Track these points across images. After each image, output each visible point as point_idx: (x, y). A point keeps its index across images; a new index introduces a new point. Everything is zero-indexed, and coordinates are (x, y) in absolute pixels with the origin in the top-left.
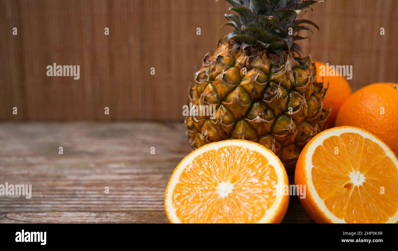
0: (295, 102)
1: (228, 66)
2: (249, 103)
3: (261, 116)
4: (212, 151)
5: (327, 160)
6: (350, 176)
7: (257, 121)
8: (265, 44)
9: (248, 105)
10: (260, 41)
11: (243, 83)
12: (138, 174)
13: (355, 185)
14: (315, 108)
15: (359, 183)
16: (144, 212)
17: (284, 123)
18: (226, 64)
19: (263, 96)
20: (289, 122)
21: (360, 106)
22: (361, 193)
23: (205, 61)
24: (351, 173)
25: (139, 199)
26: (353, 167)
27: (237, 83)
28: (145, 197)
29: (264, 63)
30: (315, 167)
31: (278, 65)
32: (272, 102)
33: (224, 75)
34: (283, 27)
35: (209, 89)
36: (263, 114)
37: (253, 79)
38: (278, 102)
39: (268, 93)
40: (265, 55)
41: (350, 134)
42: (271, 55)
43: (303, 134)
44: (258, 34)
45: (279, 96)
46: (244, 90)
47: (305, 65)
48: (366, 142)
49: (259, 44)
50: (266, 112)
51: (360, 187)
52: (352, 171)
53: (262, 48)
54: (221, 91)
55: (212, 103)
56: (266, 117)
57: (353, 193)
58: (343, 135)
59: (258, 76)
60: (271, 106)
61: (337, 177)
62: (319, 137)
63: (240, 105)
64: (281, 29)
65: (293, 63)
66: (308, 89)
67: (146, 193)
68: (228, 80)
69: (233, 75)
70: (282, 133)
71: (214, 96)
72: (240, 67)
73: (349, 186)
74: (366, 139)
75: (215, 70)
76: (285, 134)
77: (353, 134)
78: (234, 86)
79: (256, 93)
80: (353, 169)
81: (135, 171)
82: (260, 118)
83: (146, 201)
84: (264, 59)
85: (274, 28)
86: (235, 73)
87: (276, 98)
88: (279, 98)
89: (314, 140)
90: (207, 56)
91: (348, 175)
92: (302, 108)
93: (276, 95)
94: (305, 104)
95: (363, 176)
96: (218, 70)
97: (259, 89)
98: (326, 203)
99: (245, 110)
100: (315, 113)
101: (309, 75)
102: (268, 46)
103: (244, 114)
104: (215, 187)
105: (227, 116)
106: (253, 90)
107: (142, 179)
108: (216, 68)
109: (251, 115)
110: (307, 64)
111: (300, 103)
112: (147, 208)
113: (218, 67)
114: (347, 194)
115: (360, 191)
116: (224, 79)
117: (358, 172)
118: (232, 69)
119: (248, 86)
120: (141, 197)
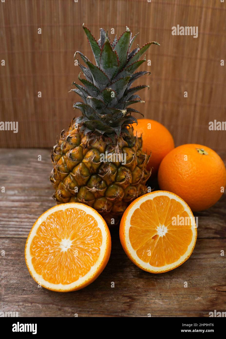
0: (122, 175)
1: (75, 145)
2: (88, 176)
3: (96, 187)
4: (61, 211)
5: (141, 219)
6: (157, 230)
7: (93, 191)
8: (101, 132)
9: (87, 178)
10: (97, 130)
11: (85, 161)
12: (24, 201)
13: (160, 236)
14: (138, 176)
15: (163, 234)
16: (21, 240)
17: (114, 190)
18: (73, 144)
19: (99, 171)
20: (117, 189)
21: (174, 165)
22: (163, 241)
23: (62, 135)
24: (158, 227)
25: (20, 226)
26: (160, 222)
27: (80, 161)
28: (25, 224)
29: (100, 145)
30: (132, 226)
31: (111, 147)
32: (104, 177)
33: (70, 154)
34: (115, 118)
35: (62, 161)
36: (98, 185)
37: (91, 160)
38: (109, 177)
39: (102, 170)
40: (101, 139)
41: (161, 197)
42: (106, 139)
43: (128, 195)
44: (96, 124)
45: (109, 173)
46: (85, 166)
47: (132, 144)
48: (171, 202)
49: (97, 132)
50: (100, 183)
51: (163, 237)
52: (159, 226)
53: (99, 134)
54: (69, 165)
55: (63, 172)
56: (100, 187)
57: (158, 242)
58: (155, 199)
59: (95, 157)
60: (104, 179)
61: (148, 231)
62: (137, 202)
63: (81, 178)
64: (114, 120)
65: (123, 143)
66: (132, 164)
67: (26, 220)
68: (73, 158)
69: (78, 154)
70: (112, 197)
71: (65, 167)
72: (83, 147)
73: (155, 237)
74: (172, 200)
75: (66, 147)
76: (114, 198)
77: (162, 197)
78: (78, 162)
79: (93, 170)
80: (160, 224)
81: (23, 198)
82: (95, 189)
83: (24, 228)
84: (101, 142)
85: (108, 120)
86: (79, 152)
87: (107, 174)
88: (109, 175)
89: (134, 204)
90: (63, 132)
91: (156, 229)
92: (126, 180)
93: (107, 173)
94: (129, 178)
95: (167, 228)
96: (68, 147)
97: (95, 167)
98: (138, 253)
99: (86, 181)
100: (138, 180)
101: (134, 155)
102: (103, 133)
103: (84, 183)
104: (60, 243)
105: (73, 184)
106: (91, 167)
107: (26, 206)
108: (67, 146)
109: (90, 185)
110: (134, 143)
111: (125, 176)
112: (24, 235)
113: (68, 145)
114: (154, 243)
115: (163, 240)
116: (71, 157)
117: (164, 226)
118: (78, 148)
119: (88, 164)
120: (23, 224)
